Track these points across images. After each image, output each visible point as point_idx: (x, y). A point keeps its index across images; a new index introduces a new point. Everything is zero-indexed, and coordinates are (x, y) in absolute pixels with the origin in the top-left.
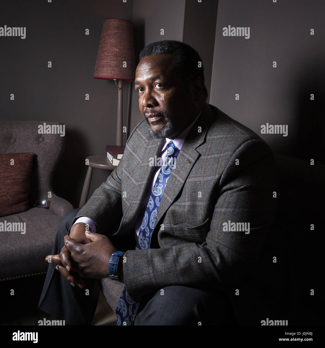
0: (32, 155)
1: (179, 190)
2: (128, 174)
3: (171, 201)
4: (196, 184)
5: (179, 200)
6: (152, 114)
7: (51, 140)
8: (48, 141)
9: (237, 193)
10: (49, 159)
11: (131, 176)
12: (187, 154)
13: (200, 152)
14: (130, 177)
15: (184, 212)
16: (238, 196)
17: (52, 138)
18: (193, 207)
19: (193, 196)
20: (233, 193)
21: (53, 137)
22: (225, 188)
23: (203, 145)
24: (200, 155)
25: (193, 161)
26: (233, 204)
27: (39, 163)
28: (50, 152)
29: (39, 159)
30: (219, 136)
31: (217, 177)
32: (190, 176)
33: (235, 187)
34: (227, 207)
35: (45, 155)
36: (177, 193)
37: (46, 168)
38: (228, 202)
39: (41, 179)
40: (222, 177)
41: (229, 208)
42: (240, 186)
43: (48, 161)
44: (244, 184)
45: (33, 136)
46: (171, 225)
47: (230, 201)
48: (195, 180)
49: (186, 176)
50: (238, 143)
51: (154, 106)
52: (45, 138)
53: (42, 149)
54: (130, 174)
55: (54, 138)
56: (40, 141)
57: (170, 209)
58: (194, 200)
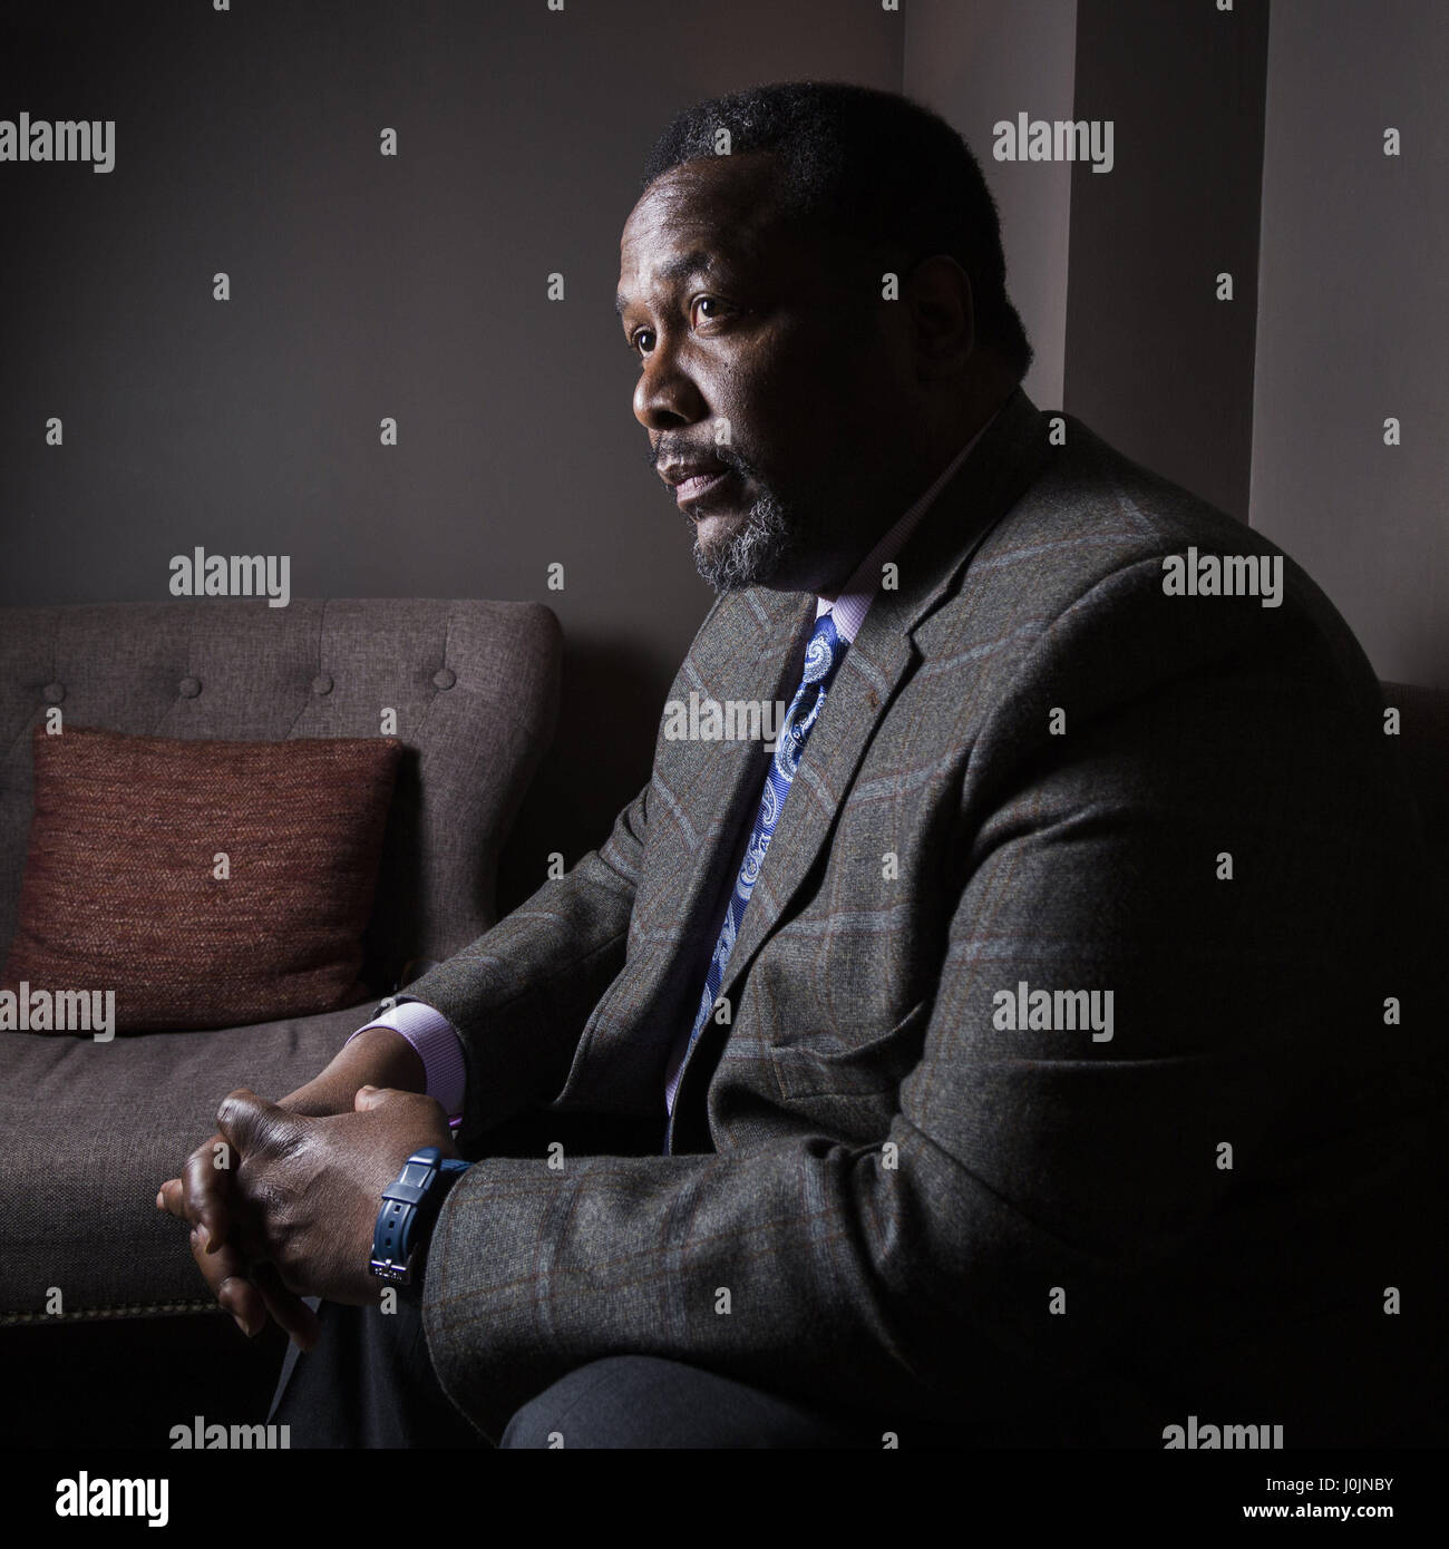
0: (394, 749)
1: (813, 855)
2: (672, 801)
3: (773, 914)
4: (875, 811)
5: (810, 911)
6: (676, 462)
7: (485, 679)
8: (470, 687)
9: (1047, 854)
10: (471, 769)
11: (685, 811)
12: (873, 661)
13: (923, 647)
14: (677, 813)
15: (812, 967)
16: (1051, 868)
17: (488, 672)
18: (855, 943)
19: (860, 882)
20: (1025, 850)
21: (496, 668)
22: (992, 825)
23: (943, 611)
24: (916, 660)
25: (884, 691)
26: (1019, 914)
27: (429, 790)
28: (476, 737)
29: (429, 768)
31: (948, 761)
32: (863, 774)
33: (1044, 821)
34: (991, 935)
35: (456, 749)
36: (803, 867)
37: (456, 815)
38: (996, 905)
39: (435, 864)
40: (973, 762)
41: (998, 937)
42: (1067, 814)
43: (470, 780)
44: (1092, 802)
45: (408, 662)
46: (762, 1047)
47: (1008, 897)
48: (877, 795)
49: (847, 777)
50: (1085, 575)
51: (686, 418)
52: (458, 671)
53: (443, 726)
54: (679, 798)
55: (499, 671)
56: (436, 686)
57: (761, 958)
58: (862, 903)
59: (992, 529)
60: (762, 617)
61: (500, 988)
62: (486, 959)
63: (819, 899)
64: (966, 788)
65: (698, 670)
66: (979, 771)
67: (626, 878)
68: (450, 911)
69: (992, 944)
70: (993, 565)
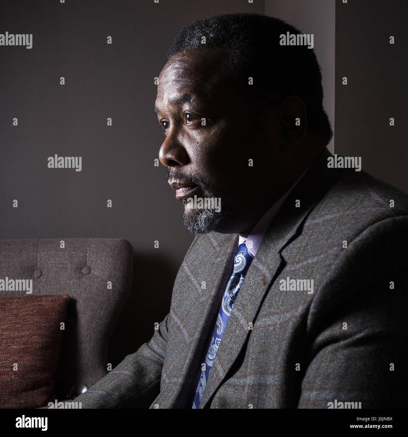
0: (66, 299)
1: (240, 349)
2: (179, 322)
3: (222, 375)
4: (267, 331)
5: (238, 374)
6: (175, 181)
7: (102, 270)
8: (96, 273)
9: (346, 352)
10: (97, 307)
11: (184, 326)
12: (264, 264)
13: (286, 258)
14: (181, 327)
15: (240, 400)
16: (348, 358)
17: (104, 267)
18: (259, 389)
19: (261, 362)
20: (336, 350)
21: (107, 266)
22: (321, 338)
23: (294, 242)
24: (283, 264)
25: (269, 278)
26: (335, 379)
27: (80, 315)
28: (99, 293)
29: (81, 306)
30: (329, 217)
31: (300, 310)
32: (261, 314)
33: (344, 336)
34: (322, 389)
35: (91, 299)
36: (235, 354)
37: (91, 325)
38: (324, 375)
39: (83, 345)
40: (312, 310)
41: (325, 389)
42: (355, 334)
43: (97, 311)
44: (367, 328)
45: (72, 264)
47: (329, 371)
48: (267, 324)
49: (254, 315)
50: (359, 226)
51: (181, 164)
52: (91, 267)
53: (86, 289)
54: (182, 321)
55: (108, 267)
56: (83, 273)
57: (217, 395)
58: (261, 372)
59: (315, 206)
60: (215, 244)
61: (106, 405)
62: (100, 392)
63: (242, 369)
64: (309, 322)
65: (188, 266)
66: (314, 314)
67: (159, 355)
68: (90, 365)
69: (322, 393)
70: (316, 222)
